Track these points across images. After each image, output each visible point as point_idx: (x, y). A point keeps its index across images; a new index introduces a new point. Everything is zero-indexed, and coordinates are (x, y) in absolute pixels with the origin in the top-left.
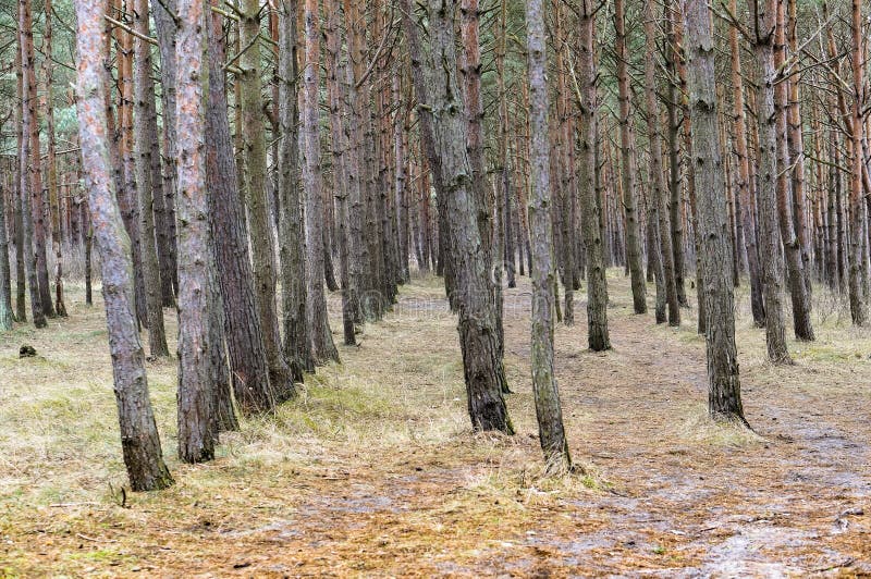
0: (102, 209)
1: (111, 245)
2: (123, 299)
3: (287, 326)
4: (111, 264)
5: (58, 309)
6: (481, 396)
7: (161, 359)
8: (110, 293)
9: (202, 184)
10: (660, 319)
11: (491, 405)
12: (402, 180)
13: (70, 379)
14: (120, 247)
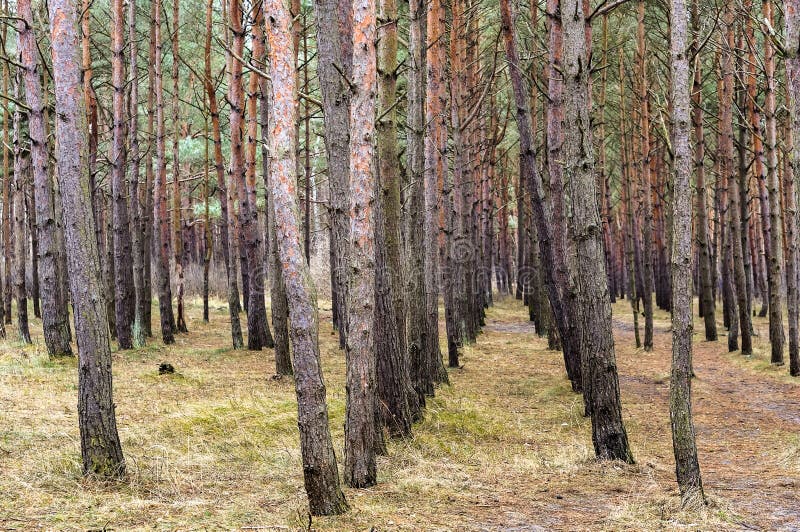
0: (292, 259)
1: (300, 293)
2: (309, 341)
3: (412, 353)
4: (299, 309)
5: (179, 325)
6: (606, 428)
7: (287, 378)
8: (297, 335)
9: (372, 235)
10: (732, 347)
11: (614, 437)
12: (487, 211)
13: (208, 395)
14: (308, 294)
